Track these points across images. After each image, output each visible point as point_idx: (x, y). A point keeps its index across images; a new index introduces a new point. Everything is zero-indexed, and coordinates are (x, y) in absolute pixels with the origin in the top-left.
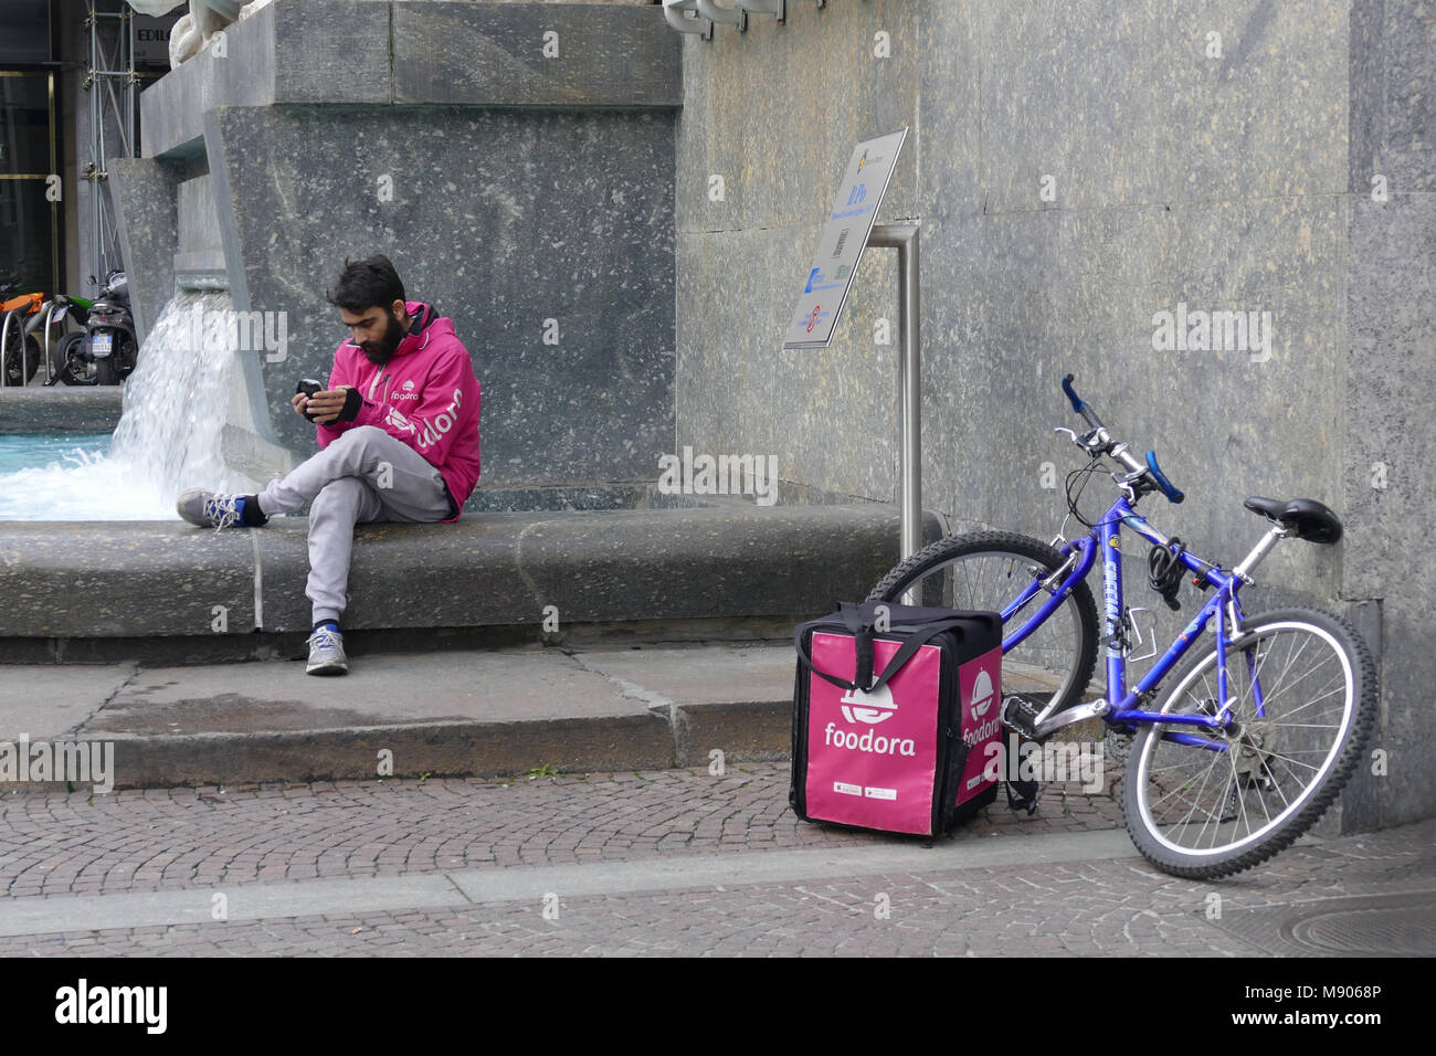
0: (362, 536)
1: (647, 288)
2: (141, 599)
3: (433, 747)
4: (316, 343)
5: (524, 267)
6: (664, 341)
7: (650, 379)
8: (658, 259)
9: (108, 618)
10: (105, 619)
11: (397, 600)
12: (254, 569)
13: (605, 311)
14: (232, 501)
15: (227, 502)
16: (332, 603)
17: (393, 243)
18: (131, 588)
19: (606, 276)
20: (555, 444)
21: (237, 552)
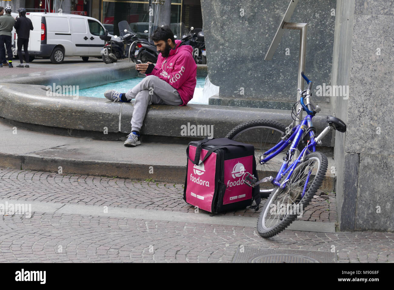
0: (152, 108)
1: (324, 43)
2: (89, 120)
3: (118, 169)
4: (223, 54)
5: (287, 35)
6: (328, 60)
7: (324, 71)
8: (329, 35)
9: (80, 124)
10: (79, 125)
11: (159, 127)
12: (119, 114)
13: (311, 50)
14: (119, 95)
15: (118, 94)
16: (136, 126)
17: (247, 26)
18: (86, 116)
19: (312, 39)
20: (293, 89)
21: (115, 109)
